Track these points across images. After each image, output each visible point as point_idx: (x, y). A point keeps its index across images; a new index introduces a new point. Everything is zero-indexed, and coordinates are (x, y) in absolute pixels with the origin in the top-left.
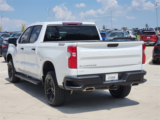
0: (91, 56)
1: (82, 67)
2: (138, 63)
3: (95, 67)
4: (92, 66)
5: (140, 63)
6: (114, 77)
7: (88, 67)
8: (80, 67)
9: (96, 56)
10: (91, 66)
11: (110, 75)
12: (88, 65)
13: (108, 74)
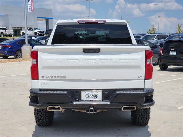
0: (57, 64)
1: (46, 79)
2: (138, 78)
3: (63, 79)
4: (60, 79)
5: (140, 78)
6: (96, 96)
7: (53, 79)
8: (43, 79)
9: (64, 64)
10: (58, 78)
11: (88, 92)
12: (53, 76)
13: (86, 91)
